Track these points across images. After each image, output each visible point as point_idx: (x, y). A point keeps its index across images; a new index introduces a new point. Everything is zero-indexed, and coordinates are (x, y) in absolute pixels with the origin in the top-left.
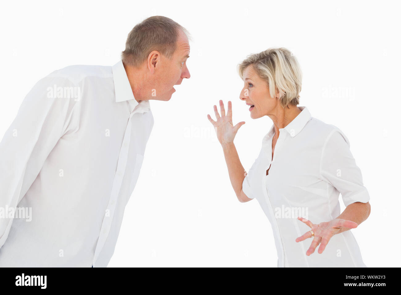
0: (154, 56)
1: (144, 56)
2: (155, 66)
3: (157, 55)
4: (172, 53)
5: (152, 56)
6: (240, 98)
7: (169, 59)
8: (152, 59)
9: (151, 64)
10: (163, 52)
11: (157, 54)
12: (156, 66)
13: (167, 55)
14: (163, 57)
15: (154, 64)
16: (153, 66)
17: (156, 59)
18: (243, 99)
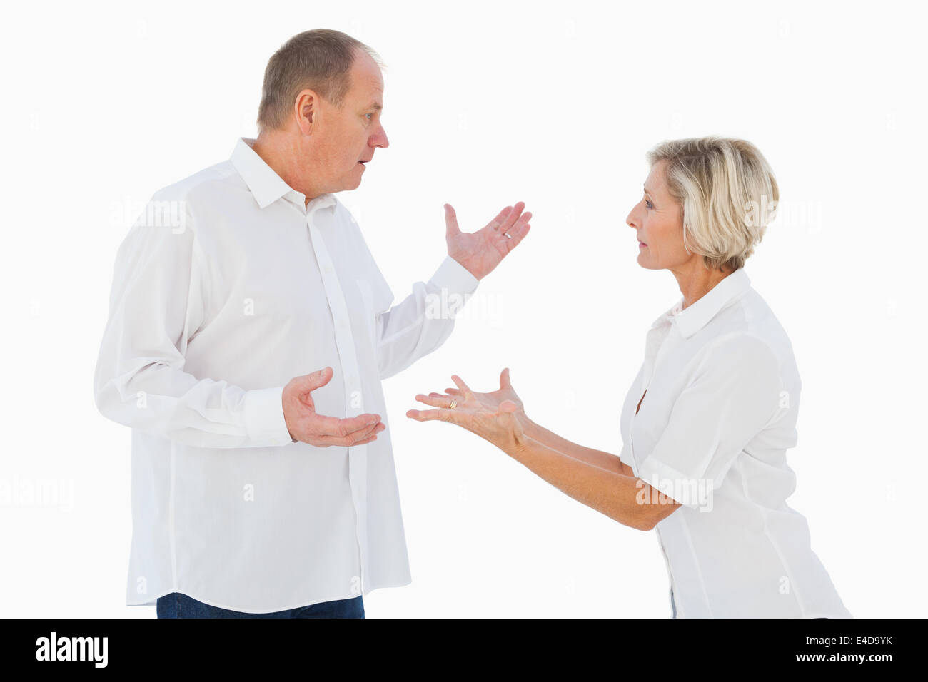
0: (306, 99)
1: (290, 103)
2: (311, 121)
3: (311, 99)
4: (342, 94)
5: (301, 100)
6: (627, 222)
7: (337, 107)
8: (302, 106)
9: (302, 116)
10: (321, 92)
11: (311, 95)
12: (313, 121)
13: (332, 100)
14: (324, 102)
15: (309, 115)
16: (306, 120)
17: (311, 105)
18: (632, 225)
